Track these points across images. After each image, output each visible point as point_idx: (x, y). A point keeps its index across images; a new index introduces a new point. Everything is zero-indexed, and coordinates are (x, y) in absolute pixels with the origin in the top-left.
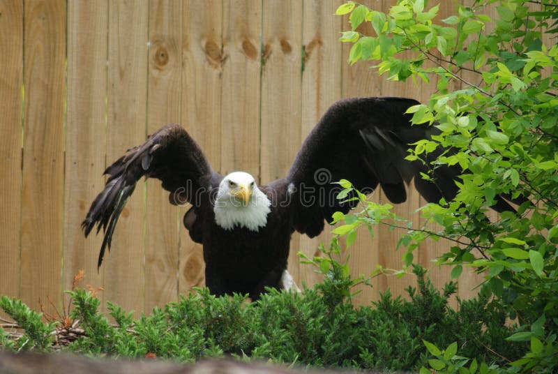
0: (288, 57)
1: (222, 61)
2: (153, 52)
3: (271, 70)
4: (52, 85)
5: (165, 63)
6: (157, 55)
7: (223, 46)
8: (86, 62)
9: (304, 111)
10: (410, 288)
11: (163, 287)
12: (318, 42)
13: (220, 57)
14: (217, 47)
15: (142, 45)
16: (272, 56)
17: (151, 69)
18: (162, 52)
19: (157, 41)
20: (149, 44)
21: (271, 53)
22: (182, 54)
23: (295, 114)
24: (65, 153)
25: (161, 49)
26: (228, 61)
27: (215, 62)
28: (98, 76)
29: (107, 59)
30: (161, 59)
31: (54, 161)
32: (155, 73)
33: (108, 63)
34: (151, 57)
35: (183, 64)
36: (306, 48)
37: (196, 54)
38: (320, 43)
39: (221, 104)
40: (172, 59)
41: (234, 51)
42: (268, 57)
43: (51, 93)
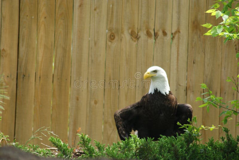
0: (165, 38)
1: (137, 39)
2: (109, 34)
3: (158, 43)
4: (66, 48)
5: (113, 39)
6: (110, 36)
7: (138, 33)
8: (80, 38)
9: (172, 61)
10: (223, 137)
11: (111, 134)
12: (178, 31)
13: (137, 37)
14: (135, 33)
15: (104, 31)
16: (159, 37)
17: (107, 42)
18: (112, 35)
19: (110, 30)
20: (107, 31)
21: (158, 36)
22: (121, 35)
23: (168, 62)
24: (71, 76)
25: (112, 33)
26: (140, 39)
27: (134, 39)
28: (85, 45)
29: (90, 37)
30: (112, 37)
31: (66, 80)
32: (109, 43)
33: (90, 39)
34: (108, 37)
35: (121, 40)
36: (173, 34)
37: (127, 36)
38: (179, 32)
39: (137, 57)
40: (116, 38)
41: (143, 35)
42: (157, 38)
43: (65, 51)
